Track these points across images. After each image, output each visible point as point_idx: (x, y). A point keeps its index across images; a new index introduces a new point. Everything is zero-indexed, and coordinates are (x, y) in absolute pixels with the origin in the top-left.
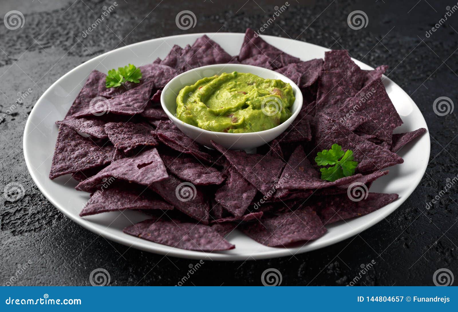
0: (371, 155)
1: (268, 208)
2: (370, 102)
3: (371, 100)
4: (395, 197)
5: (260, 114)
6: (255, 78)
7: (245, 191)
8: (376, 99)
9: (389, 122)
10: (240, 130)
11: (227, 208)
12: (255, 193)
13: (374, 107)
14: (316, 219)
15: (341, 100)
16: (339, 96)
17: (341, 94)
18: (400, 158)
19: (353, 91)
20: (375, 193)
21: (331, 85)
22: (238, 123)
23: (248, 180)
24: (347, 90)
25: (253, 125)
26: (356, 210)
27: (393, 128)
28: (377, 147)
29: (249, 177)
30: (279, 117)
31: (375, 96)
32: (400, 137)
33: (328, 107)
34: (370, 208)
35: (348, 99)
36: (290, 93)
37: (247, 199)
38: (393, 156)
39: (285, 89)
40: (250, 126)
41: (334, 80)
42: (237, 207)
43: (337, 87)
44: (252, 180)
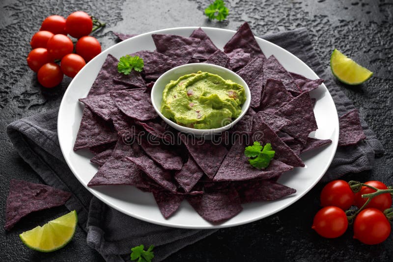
0: (286, 155)
2: (298, 110)
4: (294, 191)
5: (217, 113)
6: (220, 79)
7: (195, 173)
8: (302, 108)
9: (308, 127)
10: (202, 125)
11: (181, 184)
12: (202, 174)
13: (300, 113)
14: (237, 199)
15: (278, 104)
16: (278, 100)
17: (280, 98)
18: (303, 163)
19: (288, 97)
20: (282, 185)
21: (273, 90)
22: (201, 119)
23: (199, 165)
24: (284, 96)
25: (211, 121)
26: (267, 195)
27: (309, 132)
28: (290, 151)
29: (199, 163)
30: (231, 116)
31: (302, 105)
32: (314, 142)
33: (268, 108)
34: (276, 196)
35: (284, 103)
36: (243, 94)
37: (196, 179)
38: (299, 161)
39: (239, 91)
40: (210, 121)
41: (276, 87)
42: (187, 184)
43: (278, 92)
44: (202, 165)
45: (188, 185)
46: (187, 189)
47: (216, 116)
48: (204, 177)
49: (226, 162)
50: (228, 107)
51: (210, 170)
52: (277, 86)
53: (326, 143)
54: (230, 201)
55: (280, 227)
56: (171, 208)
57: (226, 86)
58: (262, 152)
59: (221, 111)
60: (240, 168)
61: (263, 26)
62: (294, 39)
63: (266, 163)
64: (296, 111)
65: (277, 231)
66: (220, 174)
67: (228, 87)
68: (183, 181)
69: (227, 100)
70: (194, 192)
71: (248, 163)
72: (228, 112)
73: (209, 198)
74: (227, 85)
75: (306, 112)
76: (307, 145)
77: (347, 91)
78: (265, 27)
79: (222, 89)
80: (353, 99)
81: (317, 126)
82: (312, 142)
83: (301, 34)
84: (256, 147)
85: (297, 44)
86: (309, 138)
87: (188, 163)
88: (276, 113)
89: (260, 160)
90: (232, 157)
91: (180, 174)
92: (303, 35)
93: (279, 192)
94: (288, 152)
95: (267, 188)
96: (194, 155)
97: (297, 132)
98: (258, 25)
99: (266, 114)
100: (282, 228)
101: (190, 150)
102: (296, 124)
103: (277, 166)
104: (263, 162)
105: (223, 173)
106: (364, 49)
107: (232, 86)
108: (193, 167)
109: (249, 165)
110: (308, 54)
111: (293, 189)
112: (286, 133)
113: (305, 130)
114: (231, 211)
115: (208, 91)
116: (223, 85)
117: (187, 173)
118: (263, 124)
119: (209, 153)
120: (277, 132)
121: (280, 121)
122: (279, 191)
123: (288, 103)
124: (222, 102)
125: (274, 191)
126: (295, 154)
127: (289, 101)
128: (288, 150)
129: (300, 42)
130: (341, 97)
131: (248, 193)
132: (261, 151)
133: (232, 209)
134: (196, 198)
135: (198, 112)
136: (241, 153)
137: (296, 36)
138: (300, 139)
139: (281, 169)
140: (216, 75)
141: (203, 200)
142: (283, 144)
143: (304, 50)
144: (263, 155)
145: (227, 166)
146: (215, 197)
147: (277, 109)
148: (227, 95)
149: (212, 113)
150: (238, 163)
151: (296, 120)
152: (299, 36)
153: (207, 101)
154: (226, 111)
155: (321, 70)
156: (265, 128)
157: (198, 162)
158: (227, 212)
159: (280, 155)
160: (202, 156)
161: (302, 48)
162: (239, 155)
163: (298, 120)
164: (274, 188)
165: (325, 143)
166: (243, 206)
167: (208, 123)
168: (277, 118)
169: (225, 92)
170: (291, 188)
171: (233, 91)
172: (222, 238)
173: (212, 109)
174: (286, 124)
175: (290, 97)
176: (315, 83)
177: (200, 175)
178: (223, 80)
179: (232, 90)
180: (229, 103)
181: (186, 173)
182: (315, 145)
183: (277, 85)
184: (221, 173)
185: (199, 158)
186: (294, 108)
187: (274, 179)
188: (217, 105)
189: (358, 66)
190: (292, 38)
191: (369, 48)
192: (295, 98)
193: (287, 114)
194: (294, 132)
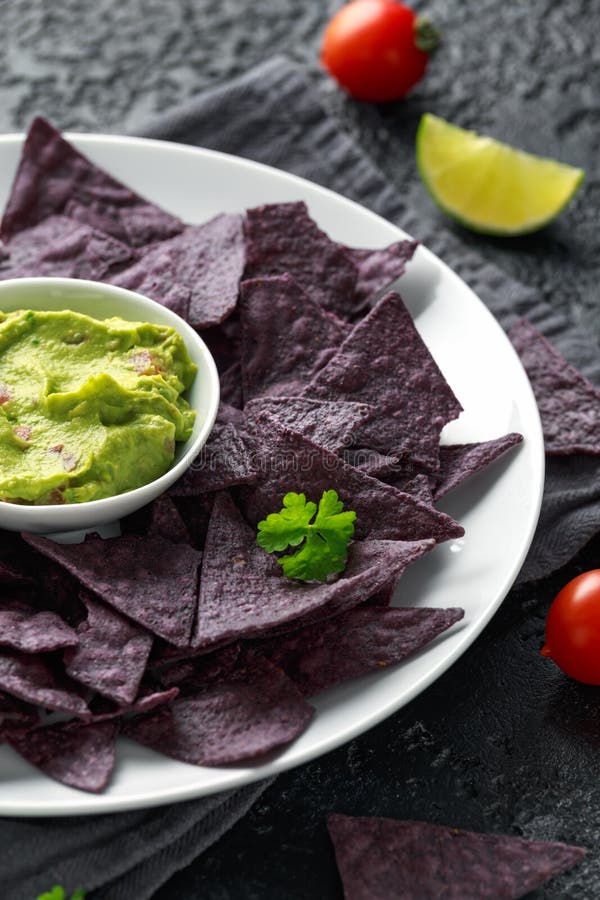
0: (391, 517)
1: (183, 671)
2: (379, 363)
3: (381, 358)
4: (458, 615)
5: (126, 437)
6: (84, 324)
7: (126, 642)
8: (393, 352)
9: (429, 412)
10: (91, 486)
11: (98, 687)
12: (149, 642)
13: (389, 374)
14: (288, 688)
15: (304, 360)
16: (299, 348)
17: (304, 340)
18: (455, 524)
19: (331, 329)
20: (413, 609)
21: (273, 317)
22: (82, 469)
23: (130, 614)
24: (316, 328)
25: (116, 467)
26: (375, 652)
27: (439, 427)
28: (403, 497)
29: (129, 608)
30: (172, 436)
31: (389, 345)
32: (462, 455)
33: (273, 381)
34: (404, 645)
35: (323, 353)
36: (180, 354)
37: (136, 659)
38: (441, 521)
39: (165, 348)
40: (111, 471)
41: (281, 303)
42: (117, 682)
43: (290, 321)
44: (138, 614)
45: (122, 683)
46: (122, 693)
47: (127, 447)
48: (160, 648)
49: (209, 587)
50: (155, 407)
51: (170, 623)
52: (282, 301)
53: (506, 447)
54: (267, 700)
55: (439, 751)
56: (93, 764)
57: (114, 343)
58: (314, 526)
59: (136, 427)
60: (260, 593)
61: (110, 82)
62: (260, 112)
63: (335, 559)
64: (376, 370)
65: (435, 764)
66: (211, 621)
67: (123, 343)
68: (97, 676)
69: (141, 385)
70: (147, 699)
71: (278, 572)
72: (160, 424)
73: (195, 709)
74: (114, 336)
75: (408, 363)
76: (446, 471)
77: (507, 259)
78: (119, 84)
79: (103, 355)
80: (540, 284)
81: (456, 402)
82: (456, 456)
83: (278, 85)
84: (294, 513)
85: (273, 130)
86: (444, 448)
87: (91, 619)
88: (311, 392)
89: (314, 554)
90: (221, 567)
91: (79, 658)
92: (288, 87)
93: (412, 633)
94: (396, 504)
95: (366, 632)
96: (100, 588)
97: (399, 437)
98: (88, 83)
99: (276, 403)
100: (445, 752)
101: (84, 577)
102: (389, 412)
103: (376, 556)
104: (327, 557)
105: (218, 616)
106: (522, 87)
107: (135, 336)
108: (114, 627)
109: (284, 580)
110: (326, 156)
111: (452, 610)
112: (364, 451)
113: (423, 423)
114: (284, 722)
115: (58, 373)
116: (101, 340)
117: (102, 650)
118: (286, 435)
119: (143, 573)
120: (340, 452)
121: (334, 414)
122: (407, 630)
123: (341, 349)
124: (129, 397)
125: (394, 632)
126: (422, 503)
127: (337, 343)
128: (393, 498)
129: (286, 116)
130: (495, 285)
131: (311, 665)
132: (312, 521)
133: (284, 717)
134: (156, 720)
135: (59, 450)
136: (243, 549)
137: (261, 98)
138: (416, 457)
139: (397, 559)
140: (66, 312)
141: (180, 719)
142: (372, 485)
143: (308, 143)
144: (321, 536)
145: (220, 594)
146: (216, 701)
147: (307, 379)
148: (130, 369)
149: (108, 439)
150: (248, 581)
151: (383, 397)
152: (274, 96)
153: (75, 404)
154: (153, 422)
155: (393, 204)
156: (297, 448)
157: (122, 607)
158: (274, 727)
159: (372, 520)
160: (125, 585)
161: (297, 139)
162: (241, 556)
163: (392, 397)
164: (389, 626)
165: (502, 450)
166: (312, 702)
167: (108, 477)
168: (318, 406)
169: (117, 361)
170: (445, 608)
171: (146, 350)
172: (270, 828)
173: (104, 429)
174: (358, 418)
175: (338, 329)
176: (390, 259)
177: (144, 646)
178: (96, 322)
179: (138, 350)
180: (154, 394)
181: (97, 651)
182: (472, 463)
183: (282, 296)
184: (212, 618)
185: (121, 594)
186: (365, 362)
187: (379, 600)
188: (116, 412)
189: (525, 161)
190: (247, 110)
191: (535, 76)
192: (356, 327)
193: (348, 387)
194: (389, 441)
